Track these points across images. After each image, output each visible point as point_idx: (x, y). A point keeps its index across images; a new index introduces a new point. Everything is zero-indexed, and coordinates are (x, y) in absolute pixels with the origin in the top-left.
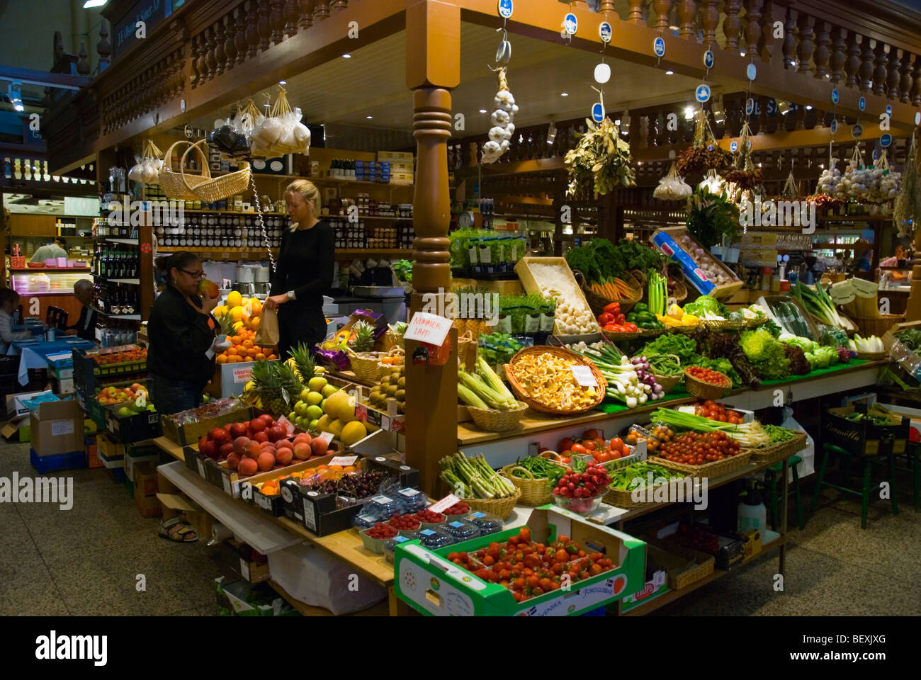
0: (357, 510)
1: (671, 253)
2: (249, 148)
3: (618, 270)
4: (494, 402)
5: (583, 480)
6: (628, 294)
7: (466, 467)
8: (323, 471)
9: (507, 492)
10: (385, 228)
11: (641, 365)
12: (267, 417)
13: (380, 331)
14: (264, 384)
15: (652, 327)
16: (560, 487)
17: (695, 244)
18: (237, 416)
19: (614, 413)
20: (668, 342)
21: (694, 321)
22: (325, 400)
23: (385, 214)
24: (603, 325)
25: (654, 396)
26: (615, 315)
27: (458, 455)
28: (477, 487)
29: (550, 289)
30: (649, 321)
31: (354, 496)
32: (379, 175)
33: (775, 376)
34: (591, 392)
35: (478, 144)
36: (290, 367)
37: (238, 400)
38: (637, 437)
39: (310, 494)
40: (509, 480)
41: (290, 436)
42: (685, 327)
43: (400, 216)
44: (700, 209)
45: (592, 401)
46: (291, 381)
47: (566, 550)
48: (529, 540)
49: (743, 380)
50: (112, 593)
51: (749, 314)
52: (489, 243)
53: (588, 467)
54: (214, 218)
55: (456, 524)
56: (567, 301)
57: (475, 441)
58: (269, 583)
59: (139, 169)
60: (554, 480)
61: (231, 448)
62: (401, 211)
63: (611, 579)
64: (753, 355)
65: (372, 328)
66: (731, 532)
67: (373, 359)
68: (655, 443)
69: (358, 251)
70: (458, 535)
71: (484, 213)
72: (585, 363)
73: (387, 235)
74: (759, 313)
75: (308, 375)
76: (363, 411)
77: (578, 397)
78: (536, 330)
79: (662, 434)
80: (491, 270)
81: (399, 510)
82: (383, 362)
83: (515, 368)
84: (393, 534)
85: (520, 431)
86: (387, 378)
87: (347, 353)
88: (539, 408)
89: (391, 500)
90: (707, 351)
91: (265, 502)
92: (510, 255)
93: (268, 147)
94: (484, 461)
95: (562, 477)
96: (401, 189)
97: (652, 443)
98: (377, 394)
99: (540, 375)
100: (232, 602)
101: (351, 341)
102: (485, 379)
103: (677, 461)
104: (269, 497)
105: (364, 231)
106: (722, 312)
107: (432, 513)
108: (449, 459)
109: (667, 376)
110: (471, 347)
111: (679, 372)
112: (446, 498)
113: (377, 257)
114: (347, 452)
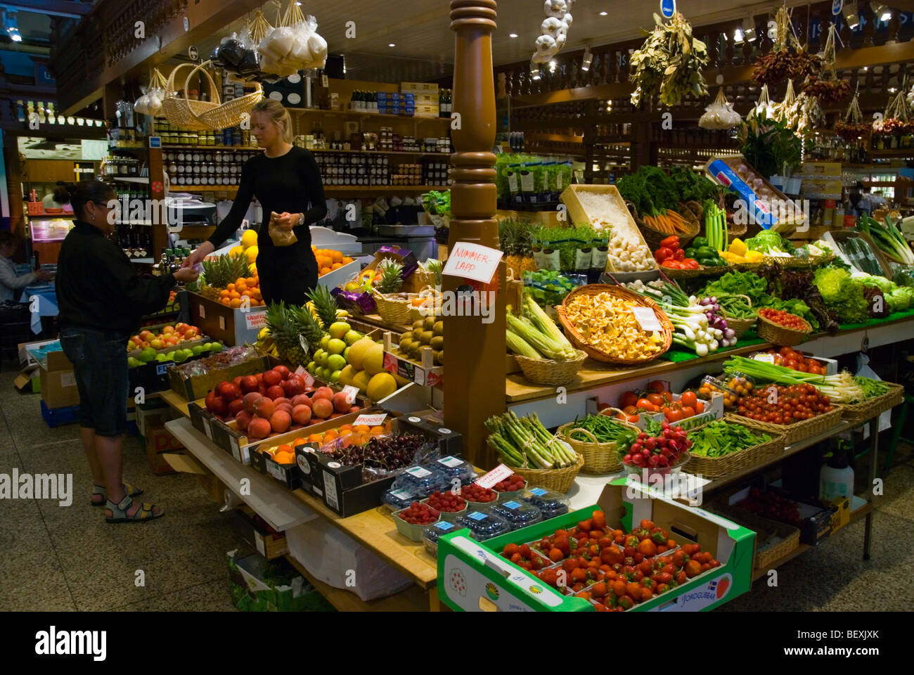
0: (387, 484)
1: (727, 182)
2: (258, 65)
3: (671, 201)
4: (549, 351)
5: (659, 445)
6: (683, 227)
7: (517, 430)
8: (347, 434)
9: (568, 461)
10: (409, 164)
11: (710, 307)
12: (282, 368)
13: (410, 269)
14: (279, 330)
15: (713, 264)
16: (633, 454)
17: (753, 174)
18: (250, 367)
19: (683, 363)
20: (735, 281)
21: (759, 258)
22: (348, 349)
23: (410, 148)
24: (660, 261)
25: (726, 343)
26: (674, 249)
27: (508, 415)
28: (532, 454)
29: (601, 220)
30: (710, 257)
31: (384, 467)
32: (403, 107)
33: (853, 319)
34: (656, 337)
35: (506, 74)
36: (308, 311)
37: (251, 349)
38: (711, 390)
39: (332, 465)
40: (568, 445)
41: (309, 389)
42: (749, 264)
43: (426, 151)
44: (757, 136)
45: (658, 349)
46: (309, 327)
47: (652, 539)
48: (604, 525)
49: (820, 324)
50: (117, 564)
51: (815, 250)
52: (532, 168)
53: (663, 429)
54: (229, 154)
55: (511, 504)
56: (620, 234)
57: (527, 397)
58: (288, 558)
59: (145, 100)
60: (624, 445)
61: (241, 405)
62: (426, 145)
63: (715, 580)
64: (829, 296)
65: (400, 266)
66: (813, 498)
67: (402, 301)
68: (732, 398)
69: (381, 188)
70: (515, 519)
71: (514, 147)
72: (647, 305)
73: (412, 171)
74: (825, 249)
75: (329, 319)
76: (392, 362)
77: (642, 344)
78: (587, 267)
79: (739, 387)
80: (534, 199)
81: (440, 485)
82: (414, 305)
83: (569, 310)
84: (433, 518)
85: (579, 384)
86: (420, 322)
87: (372, 295)
88: (598, 357)
89: (430, 473)
90: (777, 291)
91: (279, 471)
92: (555, 182)
93: (279, 61)
94: (537, 421)
95: (634, 442)
96: (427, 123)
97: (729, 398)
98: (409, 341)
99: (598, 318)
100: (246, 579)
101: (376, 282)
102: (536, 324)
103: (760, 420)
104: (283, 466)
105: (388, 167)
106: (785, 247)
107: (480, 490)
108: (498, 420)
109: (739, 320)
110: (512, 287)
111: (752, 315)
112: (496, 469)
113: (402, 195)
114: (374, 409)
